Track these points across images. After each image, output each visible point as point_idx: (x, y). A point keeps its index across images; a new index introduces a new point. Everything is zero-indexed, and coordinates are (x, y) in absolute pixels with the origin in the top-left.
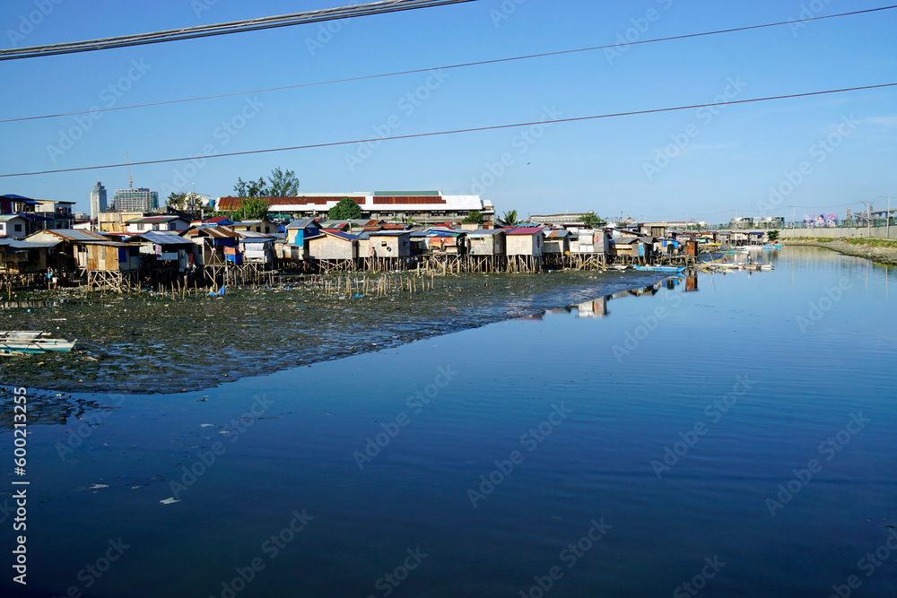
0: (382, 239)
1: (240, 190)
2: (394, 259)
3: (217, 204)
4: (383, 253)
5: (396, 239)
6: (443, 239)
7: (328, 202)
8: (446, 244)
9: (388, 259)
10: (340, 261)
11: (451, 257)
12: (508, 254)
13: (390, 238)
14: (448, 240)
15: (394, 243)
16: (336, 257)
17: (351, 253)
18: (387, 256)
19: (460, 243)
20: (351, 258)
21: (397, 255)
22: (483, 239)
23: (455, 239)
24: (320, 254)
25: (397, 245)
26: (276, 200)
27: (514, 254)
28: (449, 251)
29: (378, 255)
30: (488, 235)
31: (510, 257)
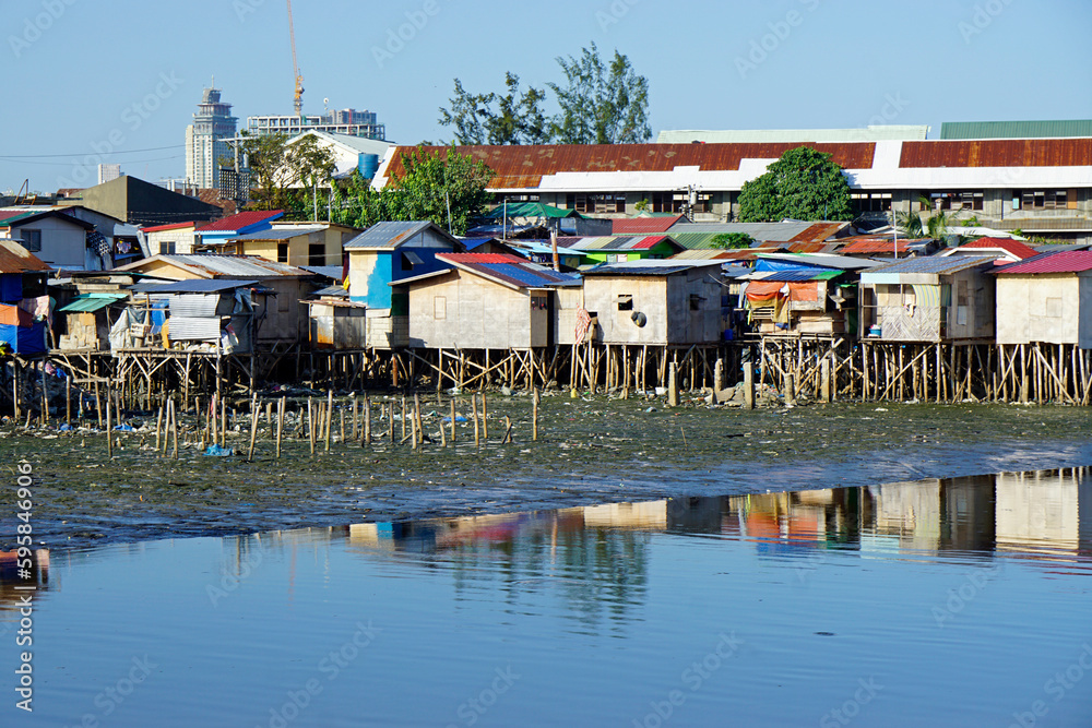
0: (620, 286)
1: (460, 123)
2: (654, 351)
3: (383, 168)
4: (622, 330)
5: (660, 287)
6: (785, 289)
7: (745, 162)
8: (797, 306)
9: (634, 350)
10: (497, 355)
11: (816, 346)
12: (1001, 340)
13: (643, 283)
14: (803, 290)
15: (653, 298)
16: (487, 343)
17: (527, 331)
18: (634, 340)
19: (838, 299)
20: (526, 345)
21: (662, 339)
22: (908, 288)
23: (822, 288)
24: (438, 334)
25: (663, 307)
26: (575, 156)
27: (1020, 339)
28: (807, 326)
29: (609, 338)
30: (925, 277)
31: (1009, 348)
